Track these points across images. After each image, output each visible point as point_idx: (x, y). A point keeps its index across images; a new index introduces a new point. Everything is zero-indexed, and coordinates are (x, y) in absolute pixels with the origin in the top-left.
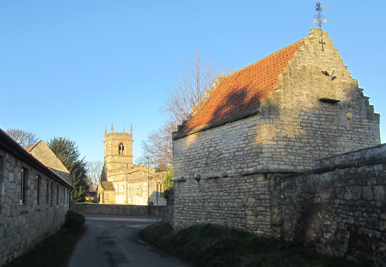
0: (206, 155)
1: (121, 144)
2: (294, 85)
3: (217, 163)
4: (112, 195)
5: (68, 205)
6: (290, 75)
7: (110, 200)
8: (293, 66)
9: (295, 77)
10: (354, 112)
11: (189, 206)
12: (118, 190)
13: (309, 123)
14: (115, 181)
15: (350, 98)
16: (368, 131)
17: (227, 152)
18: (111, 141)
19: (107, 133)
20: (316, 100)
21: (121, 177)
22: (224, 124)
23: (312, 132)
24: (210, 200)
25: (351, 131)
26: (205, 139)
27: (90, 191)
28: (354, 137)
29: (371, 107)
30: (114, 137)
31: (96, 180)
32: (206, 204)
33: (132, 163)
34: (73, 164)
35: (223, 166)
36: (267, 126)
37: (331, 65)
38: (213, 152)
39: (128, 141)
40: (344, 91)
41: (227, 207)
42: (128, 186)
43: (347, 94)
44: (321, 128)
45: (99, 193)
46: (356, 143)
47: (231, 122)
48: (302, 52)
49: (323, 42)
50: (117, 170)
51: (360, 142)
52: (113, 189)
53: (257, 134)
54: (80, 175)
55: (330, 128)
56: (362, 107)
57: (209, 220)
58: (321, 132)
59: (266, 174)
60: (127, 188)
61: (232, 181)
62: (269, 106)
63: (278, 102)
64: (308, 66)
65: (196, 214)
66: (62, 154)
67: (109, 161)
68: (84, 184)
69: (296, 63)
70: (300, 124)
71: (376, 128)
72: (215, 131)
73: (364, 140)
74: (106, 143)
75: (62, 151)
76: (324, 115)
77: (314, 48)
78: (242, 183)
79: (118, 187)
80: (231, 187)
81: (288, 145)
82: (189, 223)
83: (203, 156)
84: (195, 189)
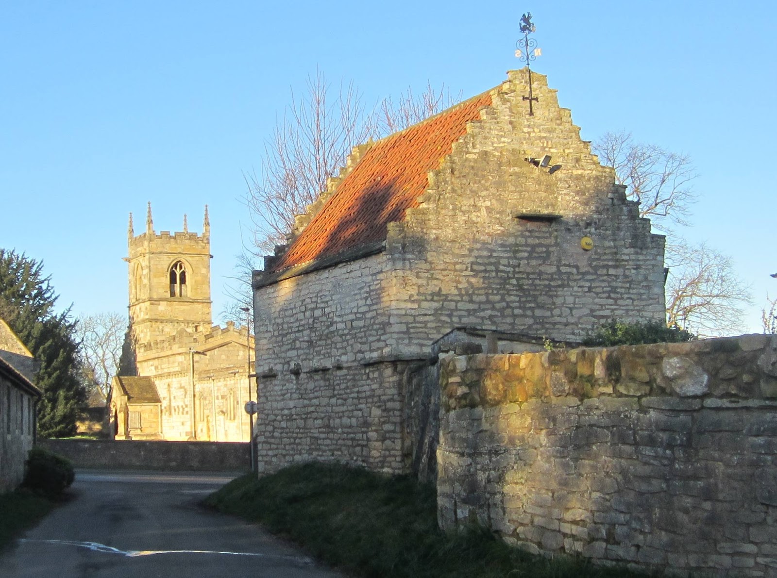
0: (308, 324)
1: (175, 266)
2: (459, 192)
3: (326, 340)
4: (152, 415)
5: (30, 438)
6: (453, 172)
7: (147, 431)
8: (460, 154)
9: (464, 176)
10: (600, 235)
11: (282, 428)
12: (170, 400)
13: (491, 264)
14: (161, 376)
15: (593, 208)
16: (633, 271)
17: (341, 319)
18: (147, 256)
19: (136, 234)
20: (510, 218)
21: (176, 364)
22: (336, 265)
23: (497, 281)
24: (315, 415)
25: (592, 274)
26: (308, 291)
27: (91, 406)
28: (597, 287)
29: (644, 222)
30: (156, 245)
31: (106, 371)
32: (310, 422)
33: (210, 323)
34: (40, 326)
35: (336, 348)
36: (399, 275)
37: (550, 143)
38: (320, 319)
39: (197, 258)
40: (578, 194)
41: (342, 427)
42: (197, 390)
43: (585, 199)
44: (519, 272)
45: (113, 410)
46: (603, 298)
47: (346, 262)
48: (482, 124)
49: (534, 95)
50: (166, 344)
51: (612, 295)
52: (156, 400)
53: (384, 288)
54: (60, 358)
55: (540, 270)
56: (623, 223)
57: (315, 453)
58: (518, 279)
59: (396, 362)
60: (194, 396)
61: (348, 377)
62: (402, 237)
63: (422, 229)
64: (495, 150)
65: (294, 443)
66: (7, 298)
67: (142, 316)
68: (72, 383)
69: (467, 147)
70: (471, 266)
71: (653, 266)
72: (322, 277)
73: (623, 290)
74: (132, 264)
75: (6, 289)
76: (527, 245)
77: (511, 110)
78: (362, 380)
79: (169, 390)
80: (347, 388)
81: (442, 308)
82: (282, 464)
83: (303, 325)
84: (291, 393)
